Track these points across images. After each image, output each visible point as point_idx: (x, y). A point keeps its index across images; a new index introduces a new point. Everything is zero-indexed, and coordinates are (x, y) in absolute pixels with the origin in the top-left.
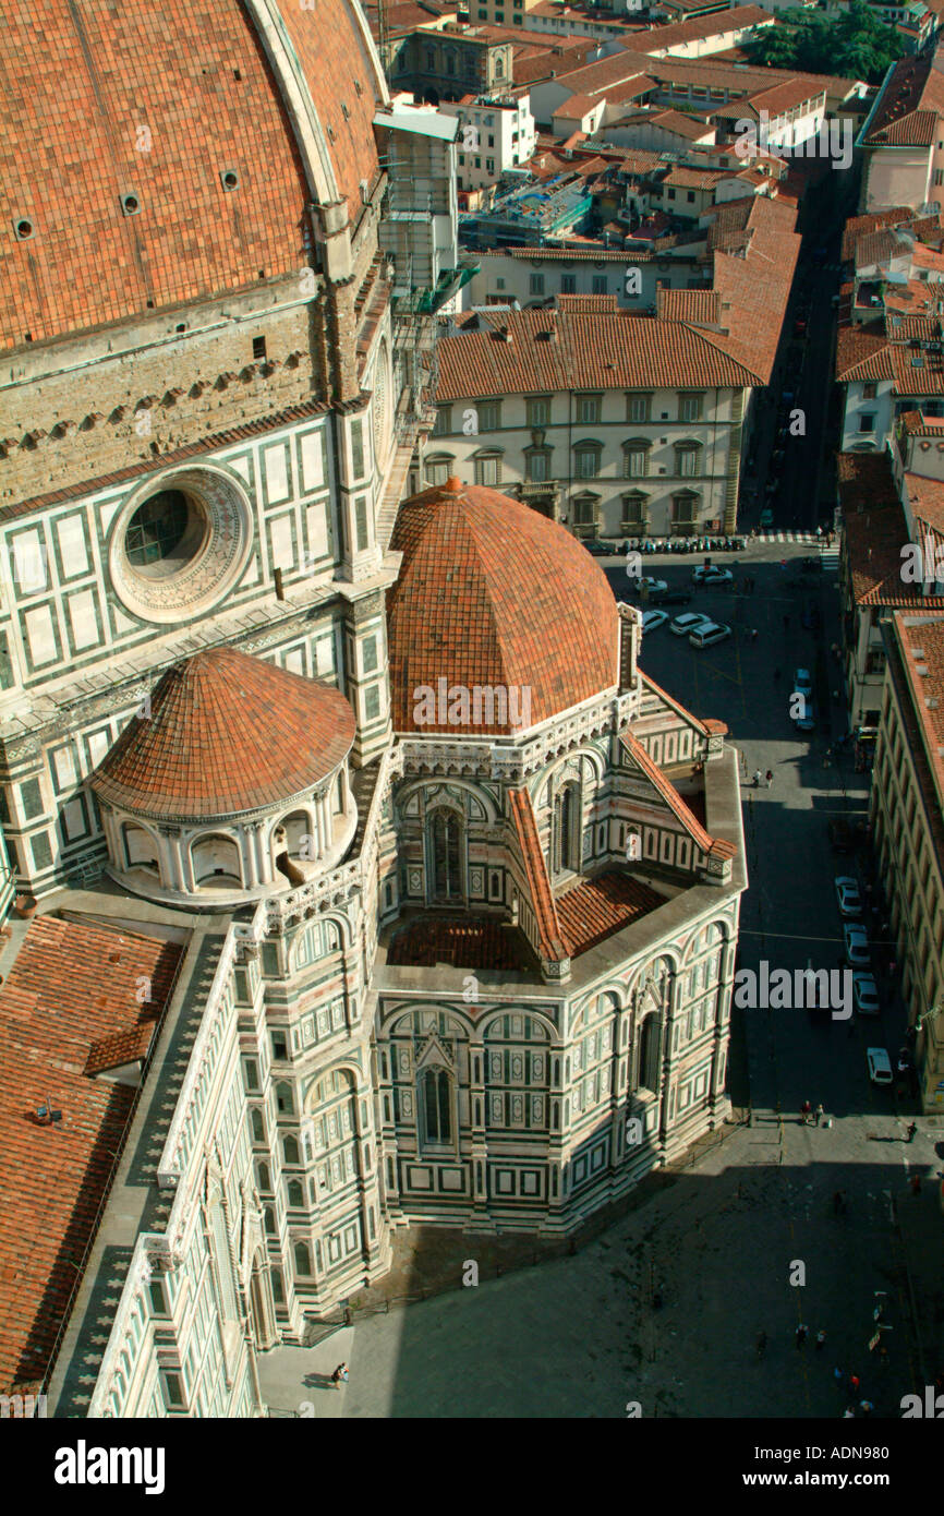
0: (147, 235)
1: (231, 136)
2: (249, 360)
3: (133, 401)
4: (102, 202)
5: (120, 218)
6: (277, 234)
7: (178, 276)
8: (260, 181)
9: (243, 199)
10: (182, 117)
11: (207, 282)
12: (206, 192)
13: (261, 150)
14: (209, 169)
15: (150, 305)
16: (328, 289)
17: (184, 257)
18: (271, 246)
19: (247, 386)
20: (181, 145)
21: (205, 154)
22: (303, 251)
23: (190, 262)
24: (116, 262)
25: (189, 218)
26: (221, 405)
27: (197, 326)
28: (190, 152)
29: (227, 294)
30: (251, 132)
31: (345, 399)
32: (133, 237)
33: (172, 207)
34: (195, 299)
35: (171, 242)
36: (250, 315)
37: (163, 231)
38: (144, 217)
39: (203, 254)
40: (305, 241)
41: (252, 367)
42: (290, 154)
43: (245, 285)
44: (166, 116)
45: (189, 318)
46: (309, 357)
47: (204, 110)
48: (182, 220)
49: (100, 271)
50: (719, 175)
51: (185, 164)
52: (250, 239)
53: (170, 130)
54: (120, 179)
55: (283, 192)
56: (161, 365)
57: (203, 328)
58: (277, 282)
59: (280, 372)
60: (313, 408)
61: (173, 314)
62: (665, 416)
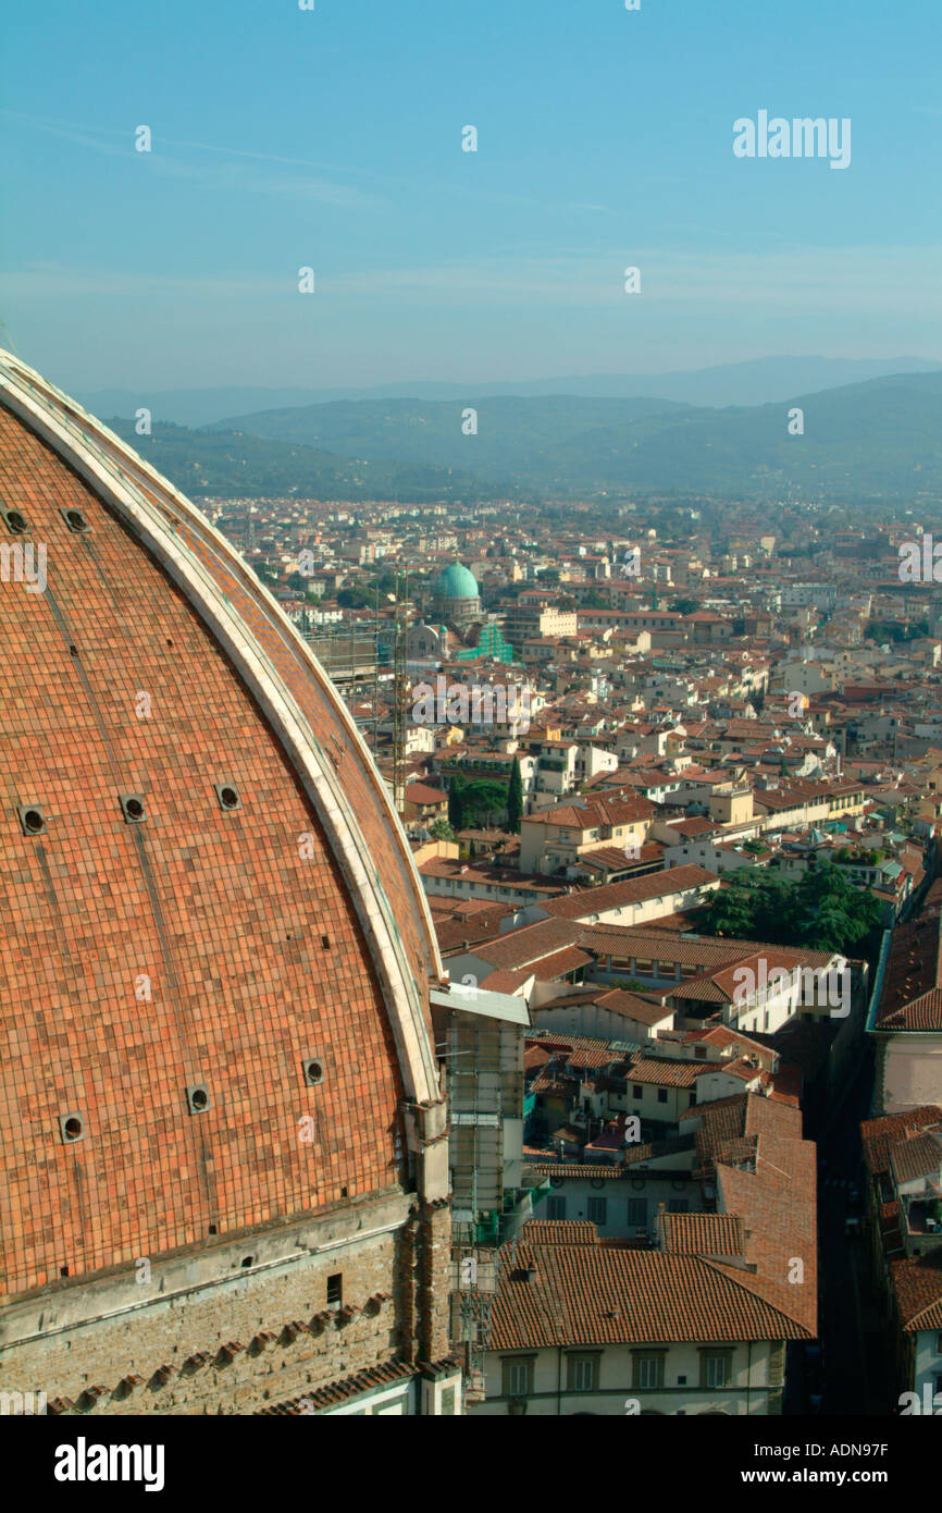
0: (215, 1138)
1: (316, 1016)
2: (321, 1305)
3: (179, 1360)
4: (165, 1095)
5: (186, 1116)
6: (365, 1141)
7: (247, 1194)
8: (348, 1072)
9: (327, 1095)
10: (262, 991)
11: (281, 1201)
12: (286, 1083)
13: (350, 1035)
14: (290, 1057)
15: (213, 1230)
16: (422, 1212)
17: (256, 1168)
18: (357, 1155)
19: (316, 1341)
20: (259, 1025)
21: (286, 1037)
22: (393, 1162)
23: (262, 1175)
24: (178, 1173)
25: (265, 1118)
26: (284, 1365)
27: (267, 1258)
28: (269, 1035)
29: (303, 1217)
30: (339, 1013)
31: (434, 1359)
32: (198, 1141)
33: (246, 1103)
34: (265, 1223)
35: (243, 1149)
36: (328, 1245)
37: (234, 1135)
38: (212, 1116)
39: (278, 1165)
40: (396, 1150)
41: (325, 1314)
42: (382, 1040)
43: (324, 1206)
44: (244, 989)
45: (259, 1248)
46: (392, 1302)
47: (288, 983)
48: (256, 1121)
49: (157, 1185)
50: (698, 1068)
51: (263, 1049)
52: (333, 1145)
53: (248, 1008)
54: (188, 1066)
55: (373, 1086)
56: (217, 1310)
57: (272, 1262)
58: (362, 1203)
59: (359, 1320)
60: (394, 1370)
61: (240, 1242)
62: (682, 1380)
